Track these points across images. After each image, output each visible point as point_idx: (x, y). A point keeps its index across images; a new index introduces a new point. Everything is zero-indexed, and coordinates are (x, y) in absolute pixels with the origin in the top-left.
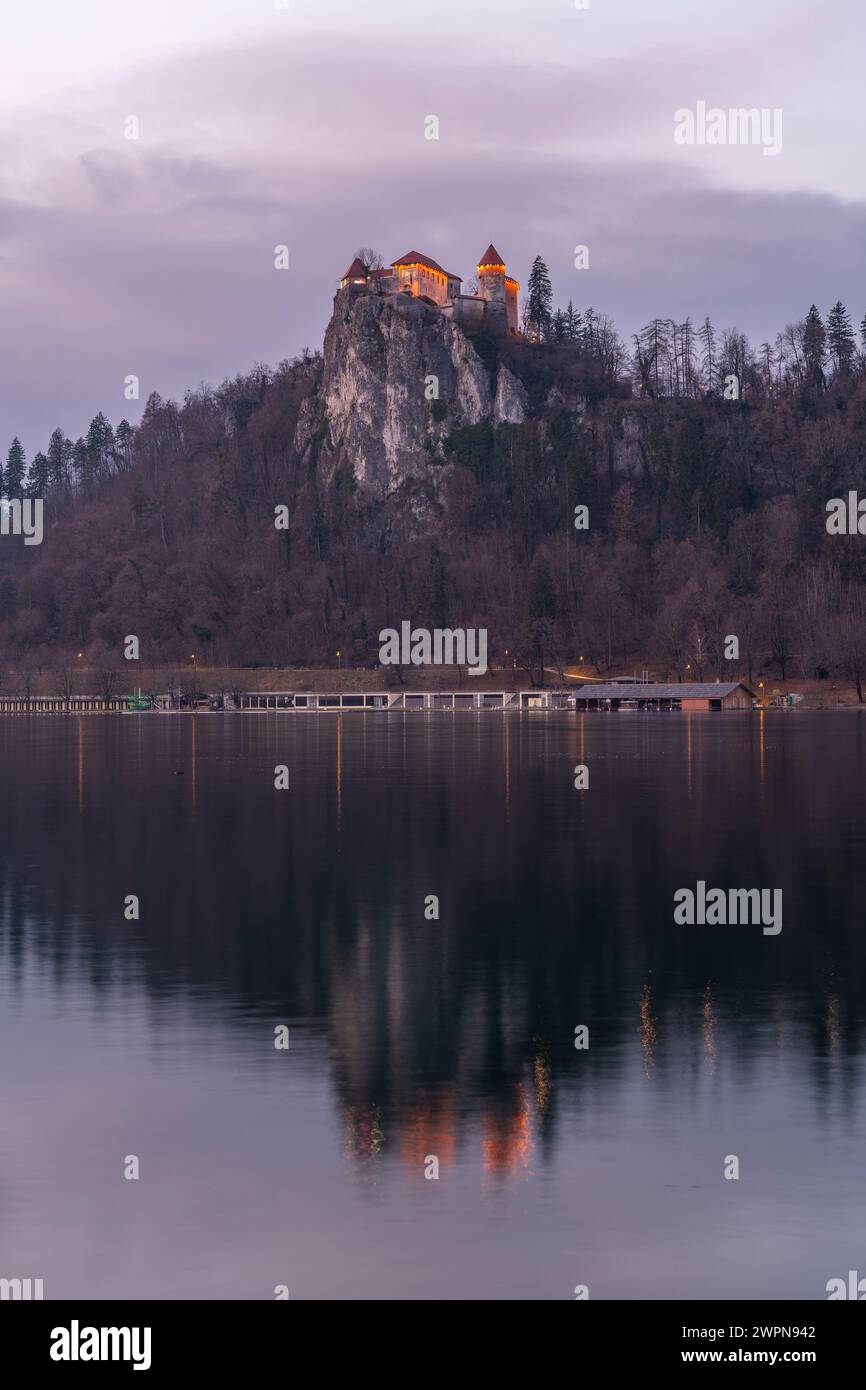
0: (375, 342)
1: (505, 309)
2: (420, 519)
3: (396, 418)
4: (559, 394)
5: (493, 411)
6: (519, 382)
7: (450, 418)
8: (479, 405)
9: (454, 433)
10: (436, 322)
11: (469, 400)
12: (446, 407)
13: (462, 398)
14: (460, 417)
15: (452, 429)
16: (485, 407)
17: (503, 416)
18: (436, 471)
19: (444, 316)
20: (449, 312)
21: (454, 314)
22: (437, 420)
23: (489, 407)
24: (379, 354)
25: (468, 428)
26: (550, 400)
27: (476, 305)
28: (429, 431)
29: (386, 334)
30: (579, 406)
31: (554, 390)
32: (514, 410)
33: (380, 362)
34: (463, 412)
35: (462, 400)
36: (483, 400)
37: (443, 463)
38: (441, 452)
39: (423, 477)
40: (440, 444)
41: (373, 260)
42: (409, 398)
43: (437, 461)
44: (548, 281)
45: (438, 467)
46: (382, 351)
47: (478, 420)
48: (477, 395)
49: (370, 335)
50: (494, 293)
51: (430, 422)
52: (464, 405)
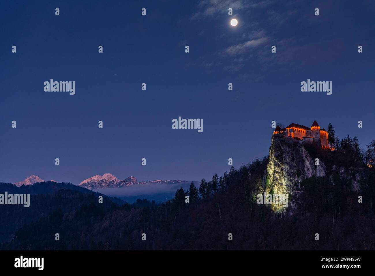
0: (280, 152)
1: (320, 140)
2: (293, 208)
3: (286, 176)
4: (336, 167)
5: (316, 173)
6: (323, 163)
7: (302, 175)
8: (311, 171)
9: (303, 181)
10: (298, 145)
11: (308, 170)
12: (301, 172)
13: (306, 169)
14: (305, 175)
15: (303, 179)
16: (313, 172)
17: (318, 175)
18: (298, 192)
19: (300, 144)
20: (301, 142)
21: (303, 143)
22: (298, 176)
23: (314, 172)
24: (281, 156)
25: (308, 179)
26: (334, 169)
27: (310, 140)
28: (296, 180)
29: (283, 150)
30: (342, 170)
31: (334, 165)
32: (322, 172)
33: (281, 159)
34: (306, 173)
35: (306, 170)
36: (312, 169)
37: (300, 190)
38: (300, 187)
39: (294, 195)
40: (299, 184)
41: (281, 126)
42: (290, 169)
43: (298, 189)
44: (334, 131)
45: (299, 191)
46: (282, 155)
47: (311, 176)
48: (310, 168)
49: (278, 150)
50: (316, 135)
51: (296, 177)
52: (306, 171)
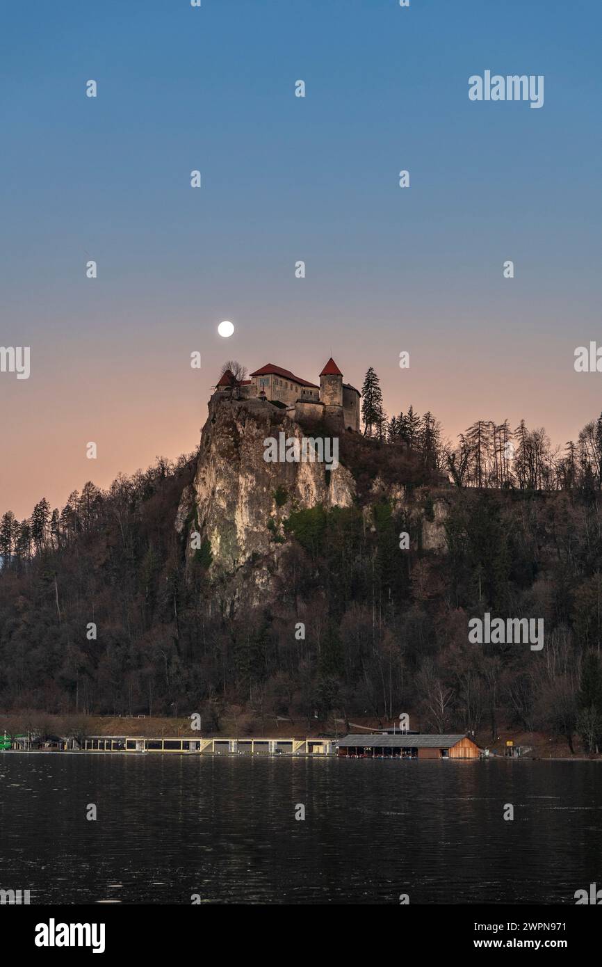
0: (232, 439)
1: (342, 412)
2: (262, 588)
3: (245, 503)
4: (383, 484)
5: (326, 496)
6: (349, 472)
7: (289, 503)
8: (315, 492)
9: (293, 516)
10: (282, 423)
11: (307, 487)
12: (287, 493)
13: (301, 486)
14: (298, 502)
15: (291, 512)
16: (319, 494)
17: (334, 502)
18: (277, 548)
19: (288, 417)
20: (292, 414)
21: (296, 416)
22: (279, 505)
23: (324, 494)
24: (235, 449)
25: (305, 512)
26: (375, 489)
27: (315, 408)
28: (272, 514)
29: (241, 432)
30: (399, 494)
31: (378, 480)
32: (344, 497)
33: (235, 456)
34: (301, 497)
35: (300, 487)
36: (318, 487)
37: (283, 541)
38: (282, 532)
39: (266, 553)
40: (282, 525)
41: (238, 371)
42: (257, 485)
43: (277, 539)
44: (379, 389)
45: (279, 544)
46: (237, 446)
47: (314, 505)
48: (313, 484)
49: (229, 433)
50: (332, 398)
51: (274, 506)
52: (302, 491)
